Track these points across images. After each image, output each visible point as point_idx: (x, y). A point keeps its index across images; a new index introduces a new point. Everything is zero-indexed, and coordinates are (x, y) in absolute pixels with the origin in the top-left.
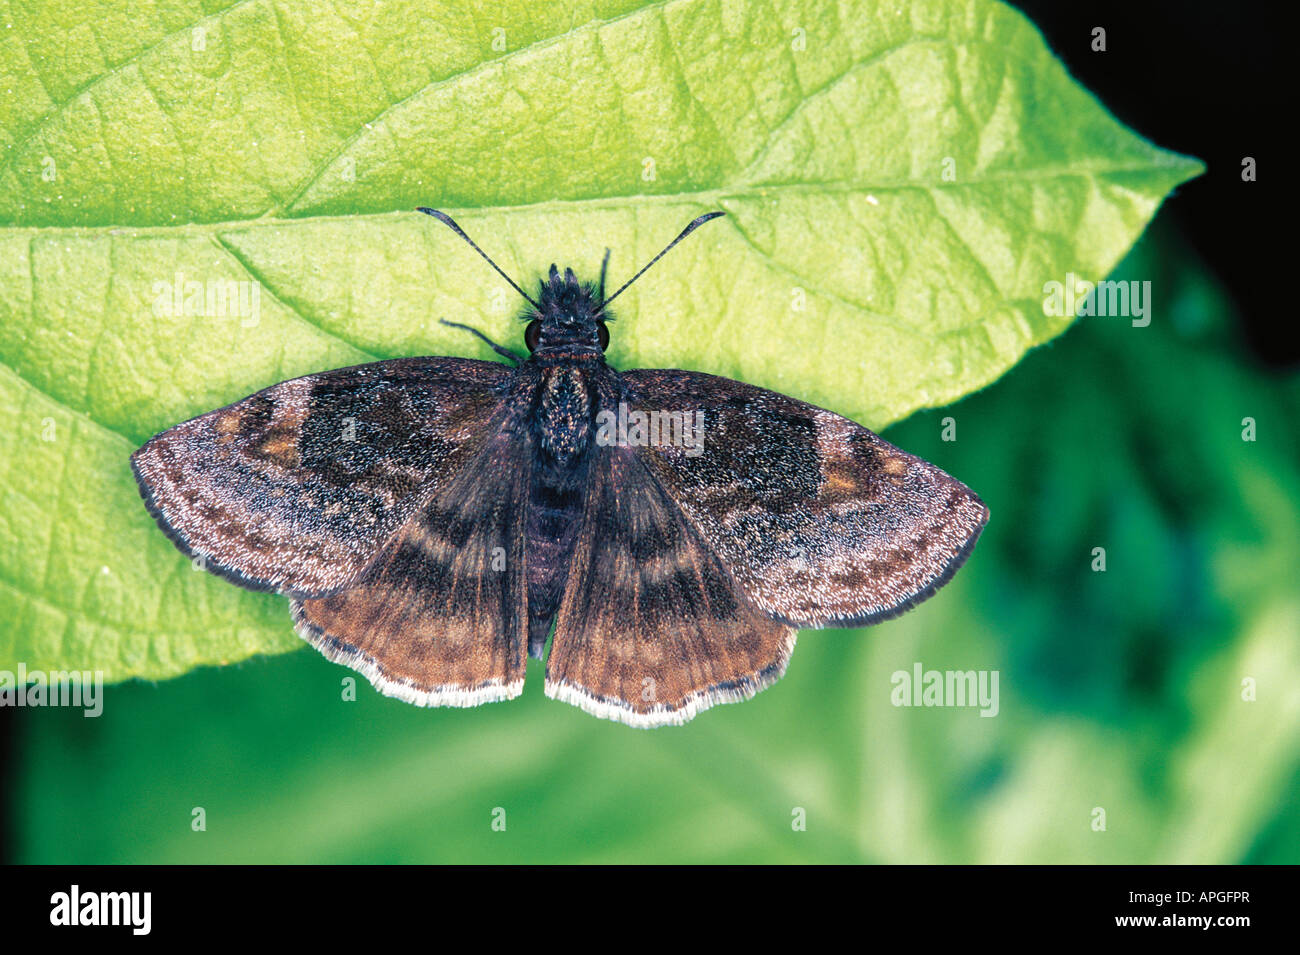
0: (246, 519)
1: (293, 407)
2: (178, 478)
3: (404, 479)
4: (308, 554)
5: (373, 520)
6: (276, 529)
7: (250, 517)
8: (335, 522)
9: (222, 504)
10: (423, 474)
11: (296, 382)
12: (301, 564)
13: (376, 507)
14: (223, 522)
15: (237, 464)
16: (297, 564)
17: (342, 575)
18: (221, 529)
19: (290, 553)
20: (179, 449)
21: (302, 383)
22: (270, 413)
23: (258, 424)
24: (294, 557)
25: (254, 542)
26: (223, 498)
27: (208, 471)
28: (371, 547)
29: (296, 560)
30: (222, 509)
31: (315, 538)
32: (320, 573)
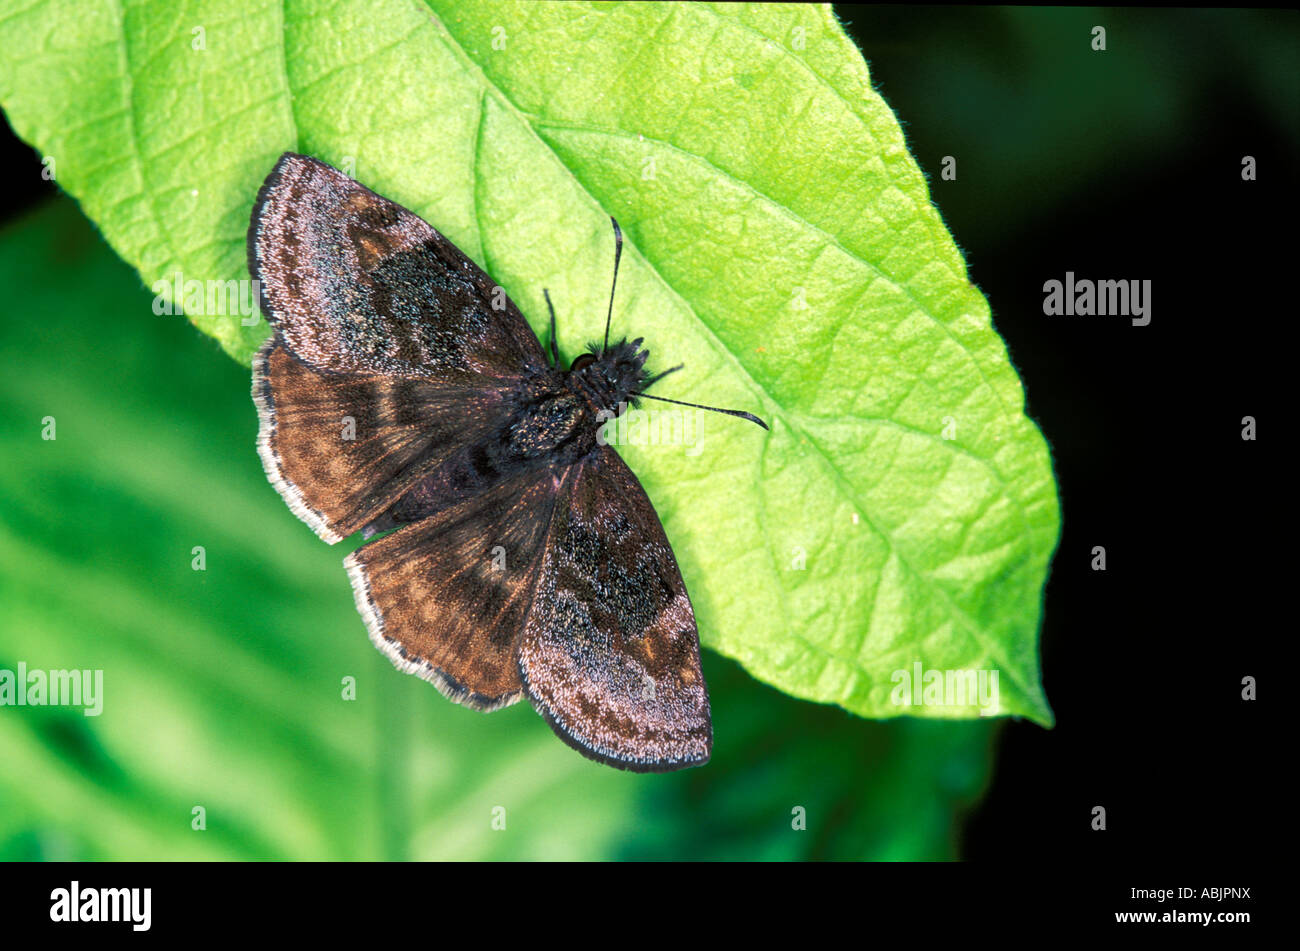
0: (305, 264)
1: (406, 236)
2: (297, 195)
3: (415, 350)
4: (313, 324)
5: (370, 350)
6: (313, 289)
7: (308, 265)
8: (349, 326)
9: (302, 239)
10: (429, 360)
11: (425, 225)
12: (302, 325)
13: (381, 346)
14: (291, 251)
15: (337, 228)
16: (300, 322)
17: (317, 358)
18: (284, 252)
19: (304, 311)
20: (317, 181)
21: (428, 230)
22: (390, 224)
23: (376, 221)
24: (303, 315)
25: (292, 281)
26: (307, 238)
27: (318, 213)
28: (351, 363)
29: (302, 319)
30: (299, 242)
31: (329, 323)
32: (306, 342)
